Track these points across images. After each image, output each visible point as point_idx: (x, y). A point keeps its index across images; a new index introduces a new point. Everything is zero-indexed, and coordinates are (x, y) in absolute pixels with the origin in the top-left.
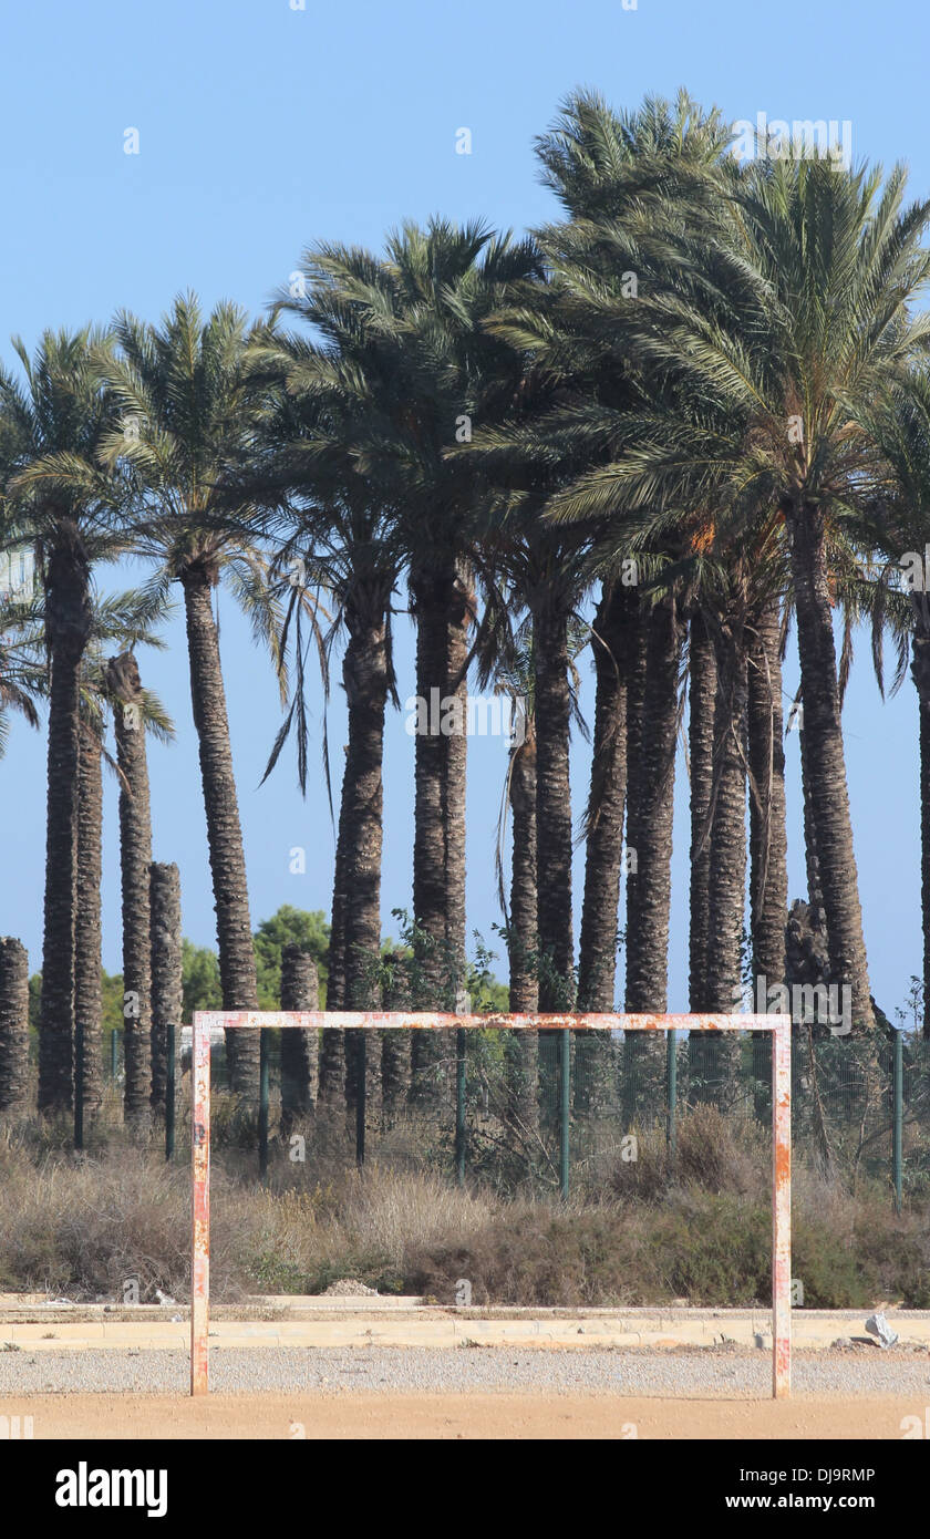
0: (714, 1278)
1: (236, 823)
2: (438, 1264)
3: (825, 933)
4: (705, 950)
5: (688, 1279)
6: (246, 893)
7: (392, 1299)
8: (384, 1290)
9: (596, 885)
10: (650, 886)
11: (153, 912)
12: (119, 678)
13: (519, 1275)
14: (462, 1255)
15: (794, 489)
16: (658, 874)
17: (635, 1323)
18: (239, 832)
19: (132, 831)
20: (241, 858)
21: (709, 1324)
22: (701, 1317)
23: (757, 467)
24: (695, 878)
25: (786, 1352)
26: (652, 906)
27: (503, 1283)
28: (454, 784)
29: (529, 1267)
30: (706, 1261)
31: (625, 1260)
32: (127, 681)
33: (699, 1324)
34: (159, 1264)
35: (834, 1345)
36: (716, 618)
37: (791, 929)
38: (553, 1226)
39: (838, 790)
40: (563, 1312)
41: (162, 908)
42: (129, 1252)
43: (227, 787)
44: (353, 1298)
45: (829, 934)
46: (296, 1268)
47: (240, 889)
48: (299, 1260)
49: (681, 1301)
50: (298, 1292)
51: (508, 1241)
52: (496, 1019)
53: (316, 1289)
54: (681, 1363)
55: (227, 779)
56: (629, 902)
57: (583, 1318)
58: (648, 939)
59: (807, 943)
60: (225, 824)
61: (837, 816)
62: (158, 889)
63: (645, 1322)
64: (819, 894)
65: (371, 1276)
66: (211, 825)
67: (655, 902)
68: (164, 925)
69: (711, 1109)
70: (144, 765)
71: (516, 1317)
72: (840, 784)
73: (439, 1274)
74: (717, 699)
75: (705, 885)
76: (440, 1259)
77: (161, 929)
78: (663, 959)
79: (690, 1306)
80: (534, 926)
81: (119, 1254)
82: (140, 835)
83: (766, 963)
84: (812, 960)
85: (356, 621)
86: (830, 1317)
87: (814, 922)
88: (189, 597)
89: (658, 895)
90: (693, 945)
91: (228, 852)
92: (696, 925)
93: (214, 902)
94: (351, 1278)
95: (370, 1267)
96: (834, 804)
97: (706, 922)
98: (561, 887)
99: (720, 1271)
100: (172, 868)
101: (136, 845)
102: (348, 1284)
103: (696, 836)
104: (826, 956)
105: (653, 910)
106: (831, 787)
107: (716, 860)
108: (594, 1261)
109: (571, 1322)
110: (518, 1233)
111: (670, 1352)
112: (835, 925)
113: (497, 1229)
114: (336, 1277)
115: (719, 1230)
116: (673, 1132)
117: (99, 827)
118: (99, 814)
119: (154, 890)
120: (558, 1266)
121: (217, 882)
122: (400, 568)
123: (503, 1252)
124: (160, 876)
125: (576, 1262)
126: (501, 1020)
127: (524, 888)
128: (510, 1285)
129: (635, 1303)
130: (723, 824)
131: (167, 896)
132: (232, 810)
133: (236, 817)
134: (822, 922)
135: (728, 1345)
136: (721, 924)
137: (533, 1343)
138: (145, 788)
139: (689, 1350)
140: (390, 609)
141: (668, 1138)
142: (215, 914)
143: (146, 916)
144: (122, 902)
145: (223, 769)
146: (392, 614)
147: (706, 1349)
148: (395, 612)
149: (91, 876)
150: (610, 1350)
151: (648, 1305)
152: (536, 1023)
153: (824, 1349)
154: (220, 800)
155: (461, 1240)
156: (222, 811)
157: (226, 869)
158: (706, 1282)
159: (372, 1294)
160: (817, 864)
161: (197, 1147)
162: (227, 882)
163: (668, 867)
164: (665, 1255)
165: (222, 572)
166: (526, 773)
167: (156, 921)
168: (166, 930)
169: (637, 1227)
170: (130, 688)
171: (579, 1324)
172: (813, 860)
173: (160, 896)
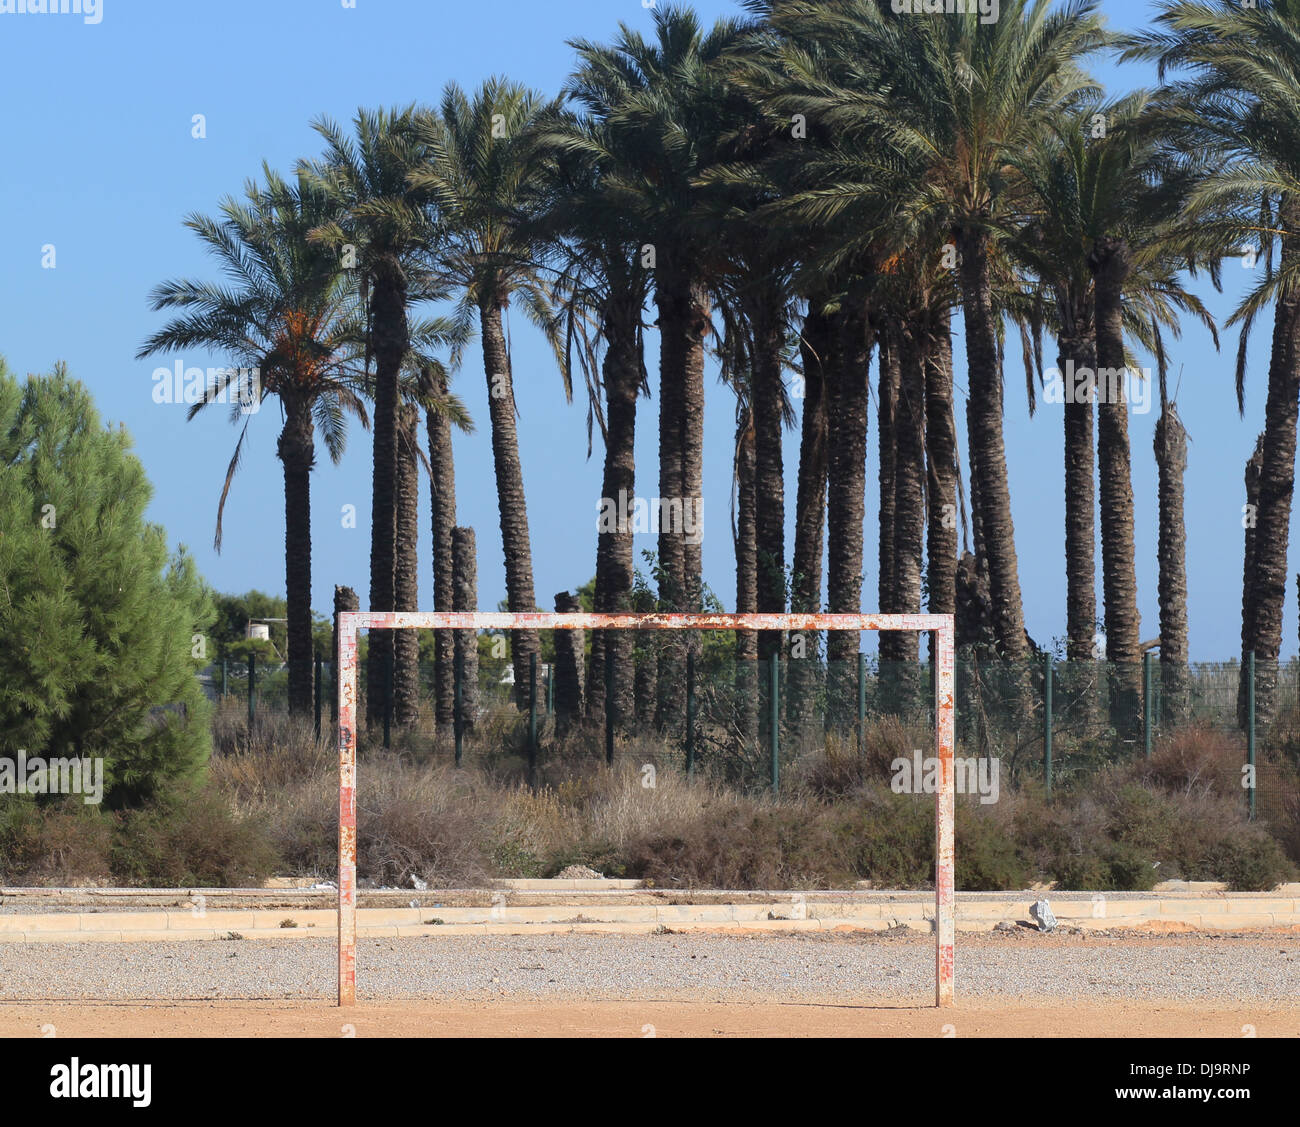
0: (894, 864)
1: (521, 495)
2: (656, 852)
3: (987, 578)
4: (892, 593)
5: (871, 864)
6: (529, 551)
7: (615, 882)
8: (609, 874)
9: (804, 542)
10: (847, 541)
11: (454, 566)
12: (429, 381)
13: (725, 861)
14: (677, 843)
15: (962, 218)
16: (853, 532)
17: (821, 907)
18: (523, 503)
19: (441, 503)
20: (525, 523)
21: (886, 908)
22: (879, 900)
23: (931, 199)
24: (883, 536)
25: (949, 959)
26: (848, 557)
27: (711, 868)
28: (692, 463)
29: (735, 854)
30: (886, 848)
31: (817, 849)
32: (436, 385)
33: (876, 907)
34: (413, 852)
35: (996, 928)
36: (899, 325)
37: (961, 574)
38: (756, 821)
39: (998, 462)
40: (757, 896)
41: (461, 563)
42: (387, 842)
43: (514, 467)
44: (582, 882)
45: (991, 579)
46: (534, 855)
47: (525, 548)
48: (538, 849)
49: (865, 882)
50: (535, 876)
51: (717, 832)
52: (651, 619)
53: (549, 874)
54: (853, 953)
55: (513, 461)
56: (831, 556)
57: (776, 901)
58: (844, 584)
59: (973, 585)
60: (513, 497)
61: (997, 483)
62: (458, 548)
63: (829, 905)
64: (983, 547)
65: (599, 862)
66: (502, 497)
67: (851, 554)
68: (463, 576)
69: (896, 719)
70: (450, 451)
71: (717, 901)
72: (1000, 457)
73: (657, 860)
74: (900, 391)
75: (891, 541)
76: (658, 847)
77: (461, 580)
78: (858, 600)
79: (872, 888)
80: (754, 574)
81: (378, 843)
82: (446, 506)
83: (940, 603)
84: (977, 600)
85: (613, 333)
86: (992, 899)
87: (979, 569)
88: (484, 316)
89: (853, 548)
90: (882, 590)
91: (515, 519)
92: (883, 572)
93: (504, 558)
94: (581, 863)
95: (598, 854)
96: (995, 473)
97: (892, 571)
98: (776, 543)
99: (899, 858)
100: (469, 531)
101: (444, 514)
102: (579, 869)
103: (884, 502)
104: (988, 597)
105: (850, 561)
106: (993, 459)
107: (900, 519)
108: (789, 851)
109: (763, 906)
110: (725, 825)
111: (846, 937)
112: (996, 570)
113: (706, 821)
114: (570, 862)
115: (899, 822)
116: (863, 738)
117: (415, 500)
118: (415, 490)
119: (455, 548)
120: (758, 854)
121: (506, 543)
122: (647, 291)
123: (712, 844)
124: (460, 537)
125: (775, 850)
126: (656, 620)
127: (747, 545)
128: (718, 869)
129: (823, 886)
130: (905, 491)
131: (465, 553)
132: (518, 485)
133: (521, 491)
134: (985, 570)
135: (901, 930)
136: (904, 571)
137: (722, 929)
138: (451, 469)
139: (863, 936)
140: (641, 324)
141: (859, 743)
142: (505, 568)
143: (451, 569)
144: (433, 558)
145: (511, 453)
146: (644, 329)
147: (880, 934)
148: (646, 326)
149: (410, 539)
150: (792, 935)
151: (834, 888)
152: (692, 623)
153: (988, 933)
154: (508, 477)
155: (675, 831)
156: (510, 486)
157: (514, 532)
158: (887, 866)
159: (598, 878)
160: (981, 522)
161: (343, 751)
162: (514, 542)
163: (861, 526)
164: (853, 842)
165: (512, 297)
166: (748, 453)
167: (457, 573)
168: (465, 580)
169: (828, 820)
170: (438, 390)
171: (769, 908)
172: (978, 521)
173: (460, 553)
